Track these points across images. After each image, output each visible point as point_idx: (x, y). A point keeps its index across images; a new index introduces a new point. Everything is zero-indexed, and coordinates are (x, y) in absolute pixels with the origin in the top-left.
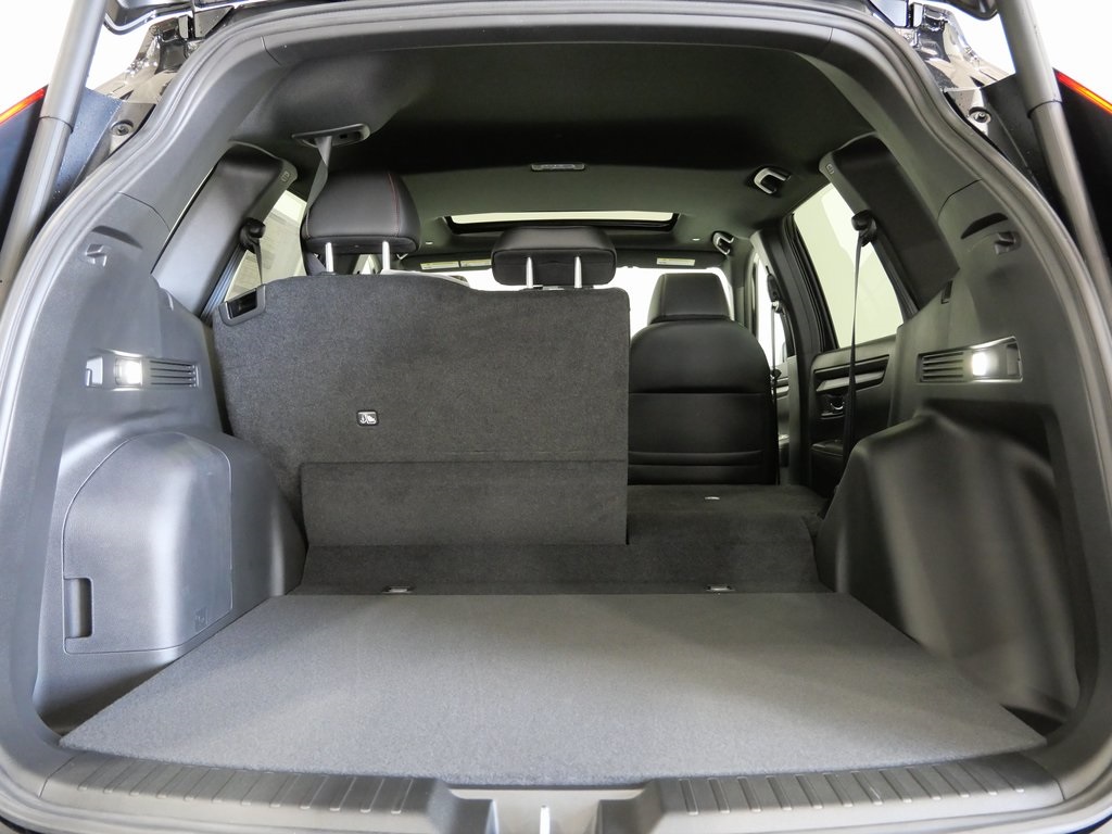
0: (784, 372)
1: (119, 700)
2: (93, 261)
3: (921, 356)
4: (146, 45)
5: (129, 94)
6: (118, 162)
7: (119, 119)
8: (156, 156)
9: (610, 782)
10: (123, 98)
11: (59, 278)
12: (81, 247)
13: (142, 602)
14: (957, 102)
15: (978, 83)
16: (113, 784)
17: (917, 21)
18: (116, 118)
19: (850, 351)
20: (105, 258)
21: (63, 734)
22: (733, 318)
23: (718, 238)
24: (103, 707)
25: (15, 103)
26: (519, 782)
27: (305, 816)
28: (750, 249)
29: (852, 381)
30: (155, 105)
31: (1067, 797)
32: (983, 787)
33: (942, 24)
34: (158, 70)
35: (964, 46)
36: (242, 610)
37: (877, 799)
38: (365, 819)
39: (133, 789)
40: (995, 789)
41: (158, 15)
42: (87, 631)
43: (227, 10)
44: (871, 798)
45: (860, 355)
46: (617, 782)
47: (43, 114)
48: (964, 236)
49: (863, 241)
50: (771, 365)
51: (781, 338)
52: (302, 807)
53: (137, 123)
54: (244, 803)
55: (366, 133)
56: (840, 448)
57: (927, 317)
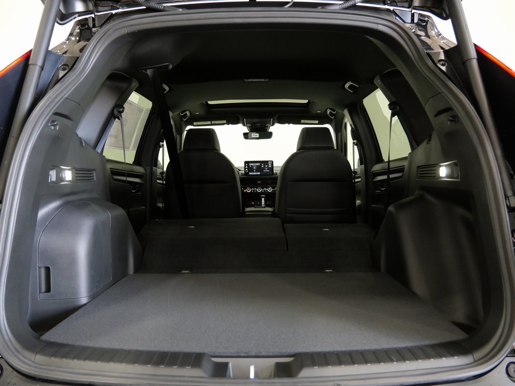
0: (359, 172)
1: (64, 320)
2: (53, 128)
3: (418, 167)
4: (73, 29)
5: (66, 52)
6: (63, 83)
7: (63, 63)
8: (79, 80)
9: (280, 354)
10: (63, 54)
11: (39, 135)
12: (48, 122)
13: (73, 277)
14: (433, 57)
15: (442, 48)
16: (65, 356)
17: (416, 20)
18: (61, 63)
19: (387, 163)
20: (58, 126)
21: (41, 335)
22: (335, 148)
23: (329, 111)
24: (58, 323)
25: (18, 58)
26: (241, 355)
27: (149, 369)
28: (343, 117)
29: (388, 177)
30: (78, 58)
31: (476, 360)
32: (440, 356)
33: (427, 22)
34: (79, 41)
35: (436, 31)
36: (116, 280)
37: (394, 361)
38: (175, 371)
39: (73, 358)
40: (445, 356)
41: (79, 16)
42: (48, 290)
43: (110, 15)
44: (392, 361)
45: (392, 165)
46: (283, 355)
47: (30, 63)
48: (436, 116)
49: (393, 115)
50: (352, 168)
51: (357, 156)
52: (148, 365)
53: (71, 65)
54: (122, 364)
55: (171, 67)
56: (383, 207)
57: (421, 149)
